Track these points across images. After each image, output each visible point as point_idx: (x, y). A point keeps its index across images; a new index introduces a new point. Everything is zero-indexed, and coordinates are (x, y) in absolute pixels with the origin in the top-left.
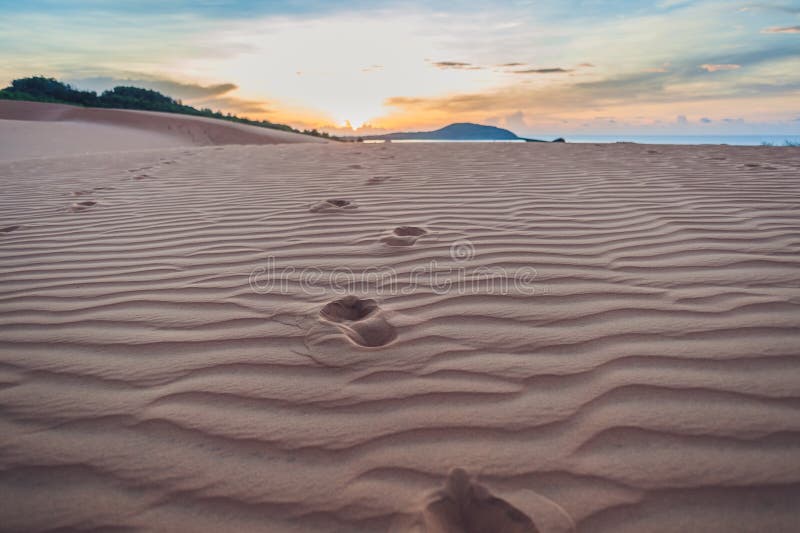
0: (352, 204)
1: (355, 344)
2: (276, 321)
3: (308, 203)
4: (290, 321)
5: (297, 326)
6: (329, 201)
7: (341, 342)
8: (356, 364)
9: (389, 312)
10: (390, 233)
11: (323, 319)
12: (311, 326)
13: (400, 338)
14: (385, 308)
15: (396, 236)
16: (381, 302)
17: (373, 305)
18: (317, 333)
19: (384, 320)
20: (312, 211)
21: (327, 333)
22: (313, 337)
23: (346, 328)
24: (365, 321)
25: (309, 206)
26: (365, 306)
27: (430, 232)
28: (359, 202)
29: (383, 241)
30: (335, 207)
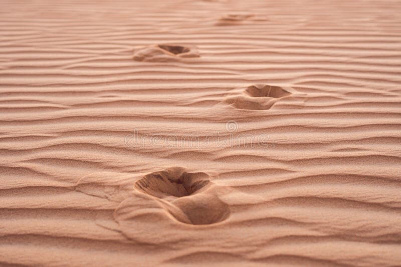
0: (192, 52)
1: (175, 221)
2: (78, 191)
3: (131, 48)
4: (98, 192)
5: (107, 198)
6: (162, 47)
7: (158, 218)
8: (175, 242)
9: (224, 187)
10: (241, 92)
11: (138, 191)
12: (123, 199)
13: (232, 218)
14: (218, 183)
15: (248, 97)
16: (215, 177)
17: (205, 179)
18: (131, 206)
19: (216, 196)
20: (137, 59)
21: (142, 206)
22: (125, 210)
23: (168, 205)
24: (191, 197)
25: (132, 52)
26: (194, 181)
27: (295, 93)
28: (204, 50)
29: (229, 102)
30: (168, 55)
